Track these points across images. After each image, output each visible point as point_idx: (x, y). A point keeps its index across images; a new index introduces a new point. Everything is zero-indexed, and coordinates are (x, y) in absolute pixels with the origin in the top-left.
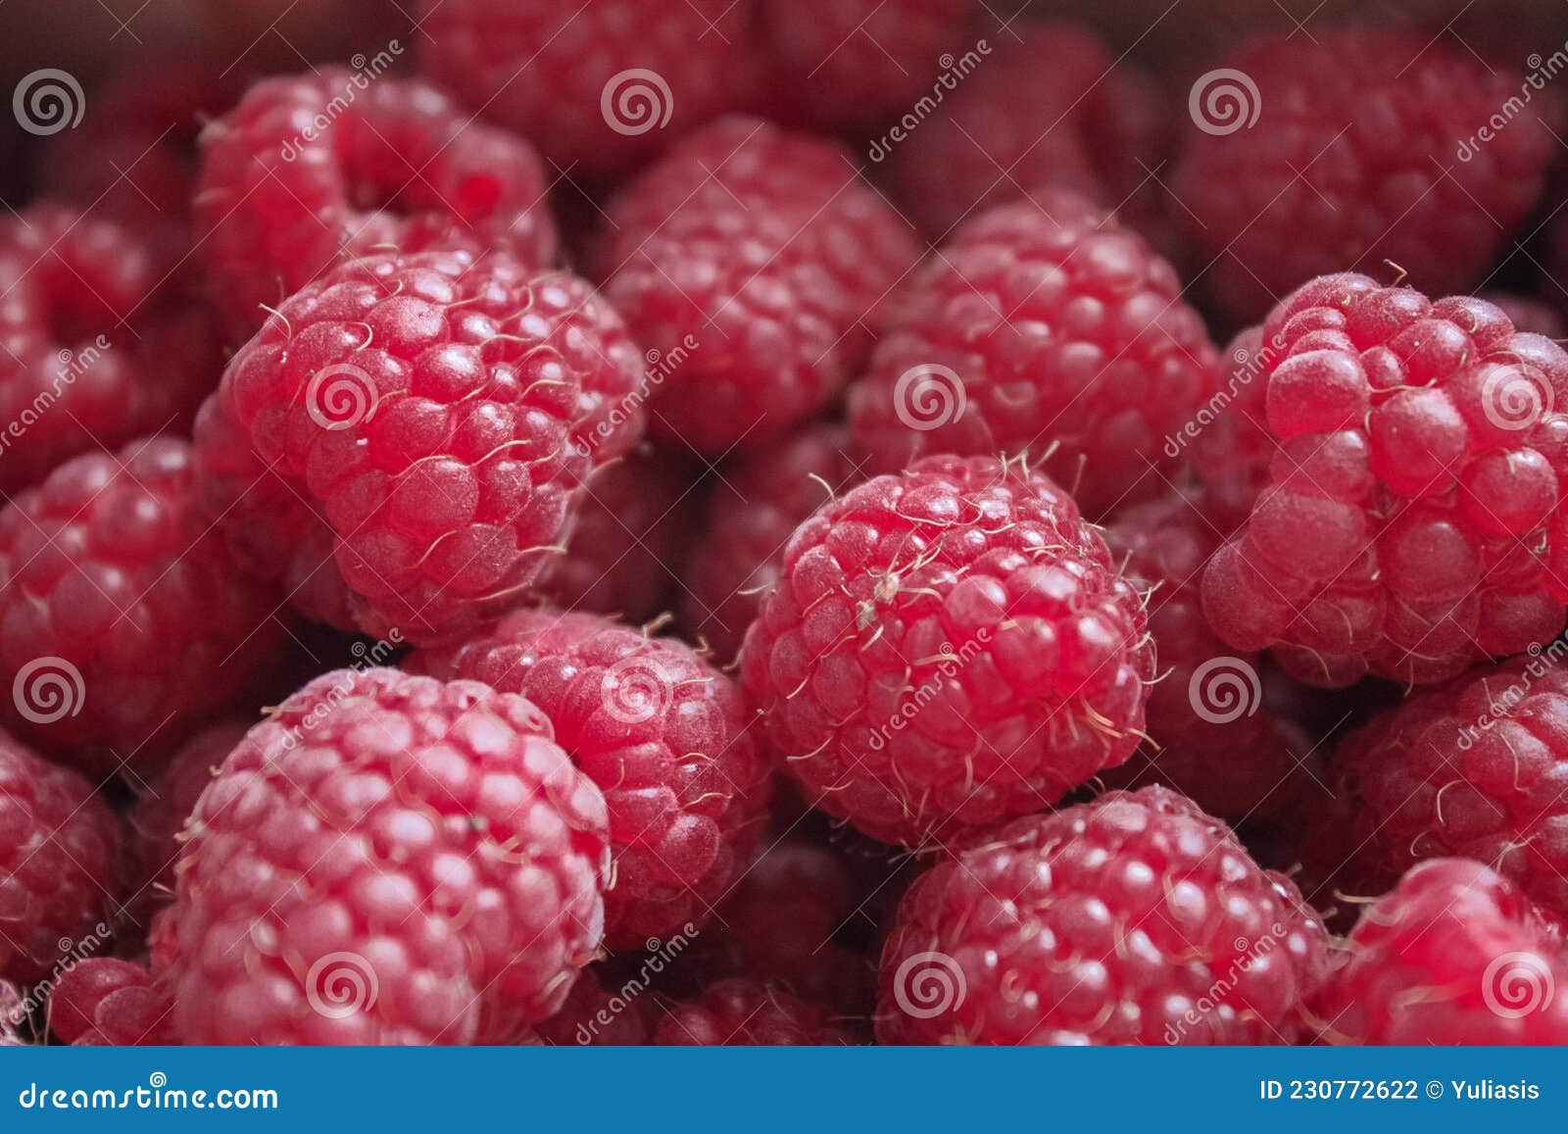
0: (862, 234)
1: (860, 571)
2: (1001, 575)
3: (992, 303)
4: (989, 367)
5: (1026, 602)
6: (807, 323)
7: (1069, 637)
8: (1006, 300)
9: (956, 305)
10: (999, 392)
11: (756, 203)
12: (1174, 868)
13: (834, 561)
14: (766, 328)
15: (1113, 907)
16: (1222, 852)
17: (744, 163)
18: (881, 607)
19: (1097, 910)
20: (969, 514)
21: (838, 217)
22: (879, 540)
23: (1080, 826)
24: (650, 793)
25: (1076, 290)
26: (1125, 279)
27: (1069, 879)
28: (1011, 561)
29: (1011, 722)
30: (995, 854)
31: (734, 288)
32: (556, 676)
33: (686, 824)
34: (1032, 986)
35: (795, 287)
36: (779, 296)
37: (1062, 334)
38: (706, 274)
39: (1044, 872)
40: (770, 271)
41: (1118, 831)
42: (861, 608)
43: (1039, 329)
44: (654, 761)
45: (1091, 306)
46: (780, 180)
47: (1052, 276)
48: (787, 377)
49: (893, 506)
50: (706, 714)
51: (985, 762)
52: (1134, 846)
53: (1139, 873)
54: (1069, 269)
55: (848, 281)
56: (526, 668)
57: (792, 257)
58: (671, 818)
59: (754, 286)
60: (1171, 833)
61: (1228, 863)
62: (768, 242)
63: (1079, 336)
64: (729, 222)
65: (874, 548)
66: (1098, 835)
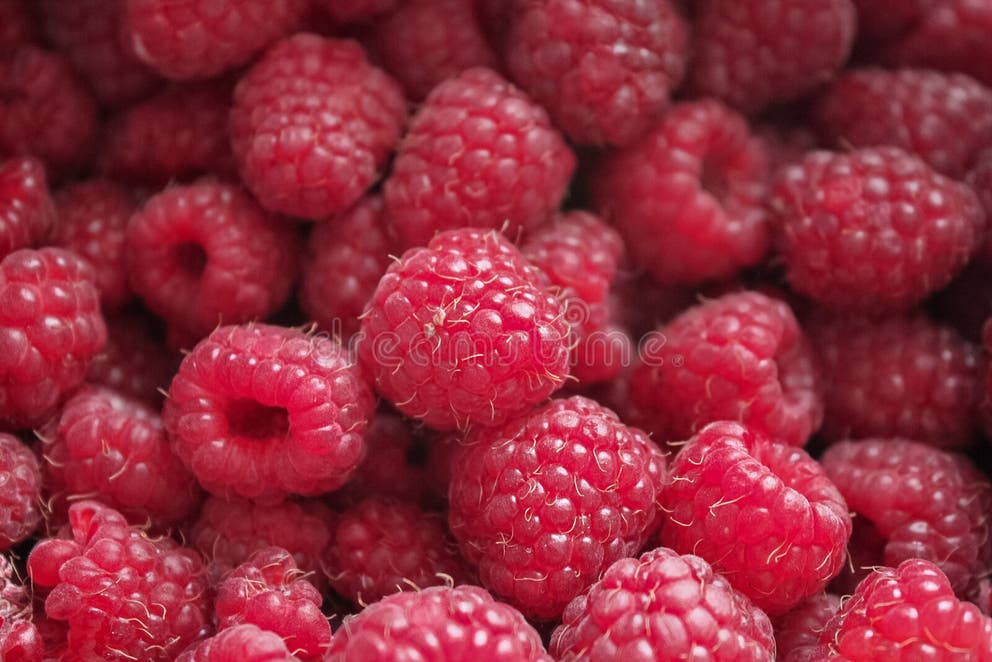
0: (377, 96)
1: (421, 306)
2: (497, 307)
3: (458, 139)
4: (460, 175)
5: (512, 323)
6: (359, 153)
7: (535, 337)
8: (465, 139)
9: (439, 142)
10: (468, 190)
11: (322, 87)
12: (596, 446)
13: (407, 300)
14: (341, 161)
15: (570, 469)
16: (615, 430)
17: (312, 64)
18: (437, 327)
19: (562, 471)
20: (472, 271)
21: (365, 90)
22: (429, 288)
23: (546, 425)
24: (328, 428)
25: (501, 131)
26: (525, 123)
27: (546, 457)
28: (499, 298)
29: (509, 381)
30: (508, 445)
31: (322, 142)
32: (270, 370)
33: (346, 438)
34: (537, 513)
35: (352, 135)
36: (345, 142)
37: (496, 155)
38: (306, 135)
39: (533, 452)
40: (337, 128)
41: (567, 430)
42: (427, 328)
43: (484, 153)
44: (329, 413)
45: (509, 138)
46: (333, 71)
47: (486, 124)
48: (353, 183)
49: (433, 270)
50: (349, 382)
51: (500, 402)
52: (576, 436)
53: (580, 449)
54: (496, 120)
55: (374, 124)
56: (253, 367)
57: (347, 117)
58: (339, 438)
59: (331, 137)
60: (592, 426)
61: (619, 436)
62: (334, 112)
63: (505, 156)
64: (312, 102)
65: (428, 293)
66: (556, 431)
